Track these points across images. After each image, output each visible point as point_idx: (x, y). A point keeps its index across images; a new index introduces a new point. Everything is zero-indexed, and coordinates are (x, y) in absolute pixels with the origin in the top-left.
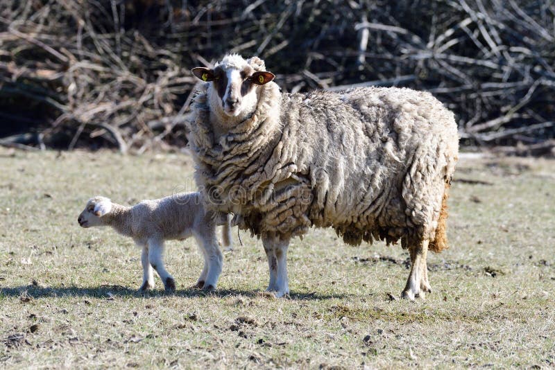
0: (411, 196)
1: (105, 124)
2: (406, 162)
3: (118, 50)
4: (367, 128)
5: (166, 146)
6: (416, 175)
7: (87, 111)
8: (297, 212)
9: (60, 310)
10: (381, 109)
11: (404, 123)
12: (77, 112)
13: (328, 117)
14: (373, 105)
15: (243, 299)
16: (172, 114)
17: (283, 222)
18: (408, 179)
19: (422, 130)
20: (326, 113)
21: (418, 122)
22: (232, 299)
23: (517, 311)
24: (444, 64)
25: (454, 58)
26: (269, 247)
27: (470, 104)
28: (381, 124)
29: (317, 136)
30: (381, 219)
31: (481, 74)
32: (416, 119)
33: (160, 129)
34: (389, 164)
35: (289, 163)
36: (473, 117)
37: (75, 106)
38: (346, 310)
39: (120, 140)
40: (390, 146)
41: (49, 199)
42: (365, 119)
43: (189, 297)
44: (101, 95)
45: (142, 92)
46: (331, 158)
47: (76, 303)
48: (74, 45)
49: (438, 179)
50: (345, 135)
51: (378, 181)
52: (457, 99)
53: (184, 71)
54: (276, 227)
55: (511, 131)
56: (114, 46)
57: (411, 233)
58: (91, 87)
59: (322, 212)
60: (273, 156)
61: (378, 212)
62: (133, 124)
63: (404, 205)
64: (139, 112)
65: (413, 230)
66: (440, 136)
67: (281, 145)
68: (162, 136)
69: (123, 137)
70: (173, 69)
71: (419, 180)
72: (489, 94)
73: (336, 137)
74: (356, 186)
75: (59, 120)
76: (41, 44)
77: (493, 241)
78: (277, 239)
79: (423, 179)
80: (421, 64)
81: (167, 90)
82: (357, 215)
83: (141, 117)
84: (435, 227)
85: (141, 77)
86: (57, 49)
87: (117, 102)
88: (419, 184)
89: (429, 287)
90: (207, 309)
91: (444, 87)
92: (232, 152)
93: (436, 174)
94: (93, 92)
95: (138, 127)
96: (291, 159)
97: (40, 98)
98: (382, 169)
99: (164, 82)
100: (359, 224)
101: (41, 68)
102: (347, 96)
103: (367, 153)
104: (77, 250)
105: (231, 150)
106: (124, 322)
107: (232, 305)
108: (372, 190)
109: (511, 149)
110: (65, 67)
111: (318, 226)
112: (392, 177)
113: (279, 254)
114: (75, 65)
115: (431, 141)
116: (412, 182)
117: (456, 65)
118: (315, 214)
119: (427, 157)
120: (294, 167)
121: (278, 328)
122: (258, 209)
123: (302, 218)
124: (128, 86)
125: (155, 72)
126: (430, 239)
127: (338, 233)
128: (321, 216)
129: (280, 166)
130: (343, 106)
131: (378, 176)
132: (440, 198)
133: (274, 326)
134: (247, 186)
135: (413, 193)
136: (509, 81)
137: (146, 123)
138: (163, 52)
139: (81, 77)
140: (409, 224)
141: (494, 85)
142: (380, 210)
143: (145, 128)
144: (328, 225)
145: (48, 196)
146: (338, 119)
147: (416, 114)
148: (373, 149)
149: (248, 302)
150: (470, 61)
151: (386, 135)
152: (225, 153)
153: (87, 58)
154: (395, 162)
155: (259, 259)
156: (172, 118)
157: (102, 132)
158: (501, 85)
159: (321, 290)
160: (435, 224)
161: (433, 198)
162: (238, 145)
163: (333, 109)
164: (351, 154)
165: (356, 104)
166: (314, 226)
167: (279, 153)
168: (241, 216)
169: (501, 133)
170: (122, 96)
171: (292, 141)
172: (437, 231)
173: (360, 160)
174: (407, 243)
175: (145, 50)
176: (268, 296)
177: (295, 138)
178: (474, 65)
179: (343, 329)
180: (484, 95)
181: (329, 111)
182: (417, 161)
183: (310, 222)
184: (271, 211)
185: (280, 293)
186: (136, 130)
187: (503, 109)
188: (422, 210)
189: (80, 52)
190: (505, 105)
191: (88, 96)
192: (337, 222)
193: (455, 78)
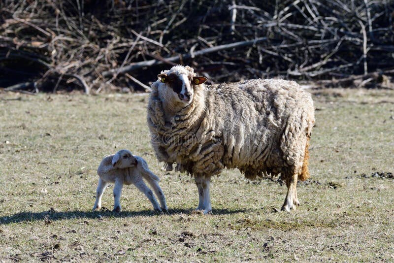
0: (286, 148)
1: (75, 75)
2: (282, 126)
3: (82, 27)
4: (257, 105)
5: (113, 87)
6: (288, 134)
7: (64, 67)
8: (216, 160)
9: (71, 230)
10: (265, 93)
11: (280, 102)
12: (58, 68)
13: (232, 100)
14: (260, 91)
15: (184, 216)
16: (117, 67)
17: (207, 167)
18: (284, 137)
19: (291, 106)
20: (231, 97)
21: (289, 100)
22: (177, 216)
23: (355, 218)
24: (284, 29)
25: (290, 25)
26: (198, 182)
27: (301, 54)
28: (266, 103)
29: (226, 112)
30: (267, 163)
31: (307, 34)
32: (287, 99)
33: (109, 76)
34: (271, 128)
35: (210, 131)
36: (304, 62)
37: (56, 64)
38: (248, 222)
39: (85, 85)
40: (271, 117)
41: (49, 137)
42: (256, 99)
43: (149, 216)
44: (72, 56)
45: (98, 53)
46: (235, 126)
47: (79, 223)
48: (54, 25)
49: (302, 136)
50: (244, 111)
51: (265, 139)
52: (294, 51)
53: (123, 39)
54: (203, 170)
55: (327, 70)
56: (78, 25)
57: (286, 170)
58: (66, 51)
59: (231, 159)
60: (201, 127)
61: (265, 158)
62: (93, 74)
63: (282, 153)
64: (96, 66)
65: (287, 168)
66: (303, 109)
67: (205, 120)
68: (111, 81)
69: (87, 83)
70: (116, 38)
71: (291, 137)
72: (313, 47)
73: (238, 112)
74: (252, 142)
75: (47, 73)
76: (33, 25)
77: (330, 160)
78: (204, 177)
79: (293, 136)
80: (270, 29)
81: (113, 52)
82: (253, 160)
83: (97, 70)
84: (301, 166)
85: (97, 44)
86: (44, 28)
87: (82, 61)
88: (291, 139)
89: (298, 202)
90: (161, 224)
91: (285, 44)
92: (178, 127)
93: (301, 132)
94: (67, 54)
95: (96, 76)
96: (211, 128)
97: (34, 60)
98: (267, 131)
99: (111, 46)
100: (254, 165)
101: (34, 41)
102: (244, 86)
103: (258, 121)
104: (74, 180)
105: (177, 125)
106: (112, 238)
107: (177, 221)
108: (261, 145)
109: (329, 81)
110: (49, 40)
111: (229, 168)
112: (273, 136)
113: (205, 186)
114: (55, 38)
115: (297, 112)
116: (286, 139)
117: (291, 29)
118: (226, 161)
119: (295, 122)
120: (213, 133)
121: (208, 238)
122: (191, 160)
123: (219, 164)
124: (89, 50)
125: (105, 41)
126: (298, 173)
127: (241, 172)
128: (230, 163)
129: (206, 133)
130: (242, 93)
131: (264, 136)
132: (304, 147)
133: (205, 236)
134: (185, 146)
135: (287, 146)
136: (325, 38)
137: (101, 73)
138: (109, 27)
139: (59, 45)
140: (285, 165)
141: (316, 41)
142: (266, 157)
143: (100, 76)
144: (235, 167)
145: (49, 135)
146: (239, 101)
147: (287, 96)
148: (261, 119)
149: (187, 218)
150: (301, 27)
151: (269, 110)
152: (174, 128)
153: (62, 33)
154: (275, 126)
155: (187, 181)
156: (116, 69)
157: (74, 80)
158: (320, 42)
159: (231, 206)
160: (301, 164)
161: (300, 148)
162: (182, 123)
163: (235, 94)
164: (248, 122)
165: (249, 91)
166: (226, 167)
167: (205, 125)
168: (181, 165)
169: (321, 72)
170: (85, 57)
171: (211, 116)
172: (303, 168)
173: (253, 126)
174: (284, 176)
175: (98, 26)
176: (199, 213)
177: (213, 114)
178: (303, 29)
179: (249, 237)
180: (310, 48)
181: (233, 95)
182: (289, 125)
183: (223, 166)
184: (200, 161)
185: (206, 211)
186: (95, 78)
187: (322, 56)
188: (293, 156)
189: (58, 30)
190: (323, 53)
191: (64, 57)
192: (241, 165)
193: (291, 38)
